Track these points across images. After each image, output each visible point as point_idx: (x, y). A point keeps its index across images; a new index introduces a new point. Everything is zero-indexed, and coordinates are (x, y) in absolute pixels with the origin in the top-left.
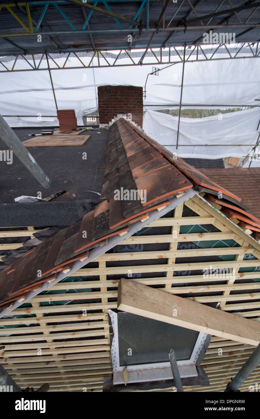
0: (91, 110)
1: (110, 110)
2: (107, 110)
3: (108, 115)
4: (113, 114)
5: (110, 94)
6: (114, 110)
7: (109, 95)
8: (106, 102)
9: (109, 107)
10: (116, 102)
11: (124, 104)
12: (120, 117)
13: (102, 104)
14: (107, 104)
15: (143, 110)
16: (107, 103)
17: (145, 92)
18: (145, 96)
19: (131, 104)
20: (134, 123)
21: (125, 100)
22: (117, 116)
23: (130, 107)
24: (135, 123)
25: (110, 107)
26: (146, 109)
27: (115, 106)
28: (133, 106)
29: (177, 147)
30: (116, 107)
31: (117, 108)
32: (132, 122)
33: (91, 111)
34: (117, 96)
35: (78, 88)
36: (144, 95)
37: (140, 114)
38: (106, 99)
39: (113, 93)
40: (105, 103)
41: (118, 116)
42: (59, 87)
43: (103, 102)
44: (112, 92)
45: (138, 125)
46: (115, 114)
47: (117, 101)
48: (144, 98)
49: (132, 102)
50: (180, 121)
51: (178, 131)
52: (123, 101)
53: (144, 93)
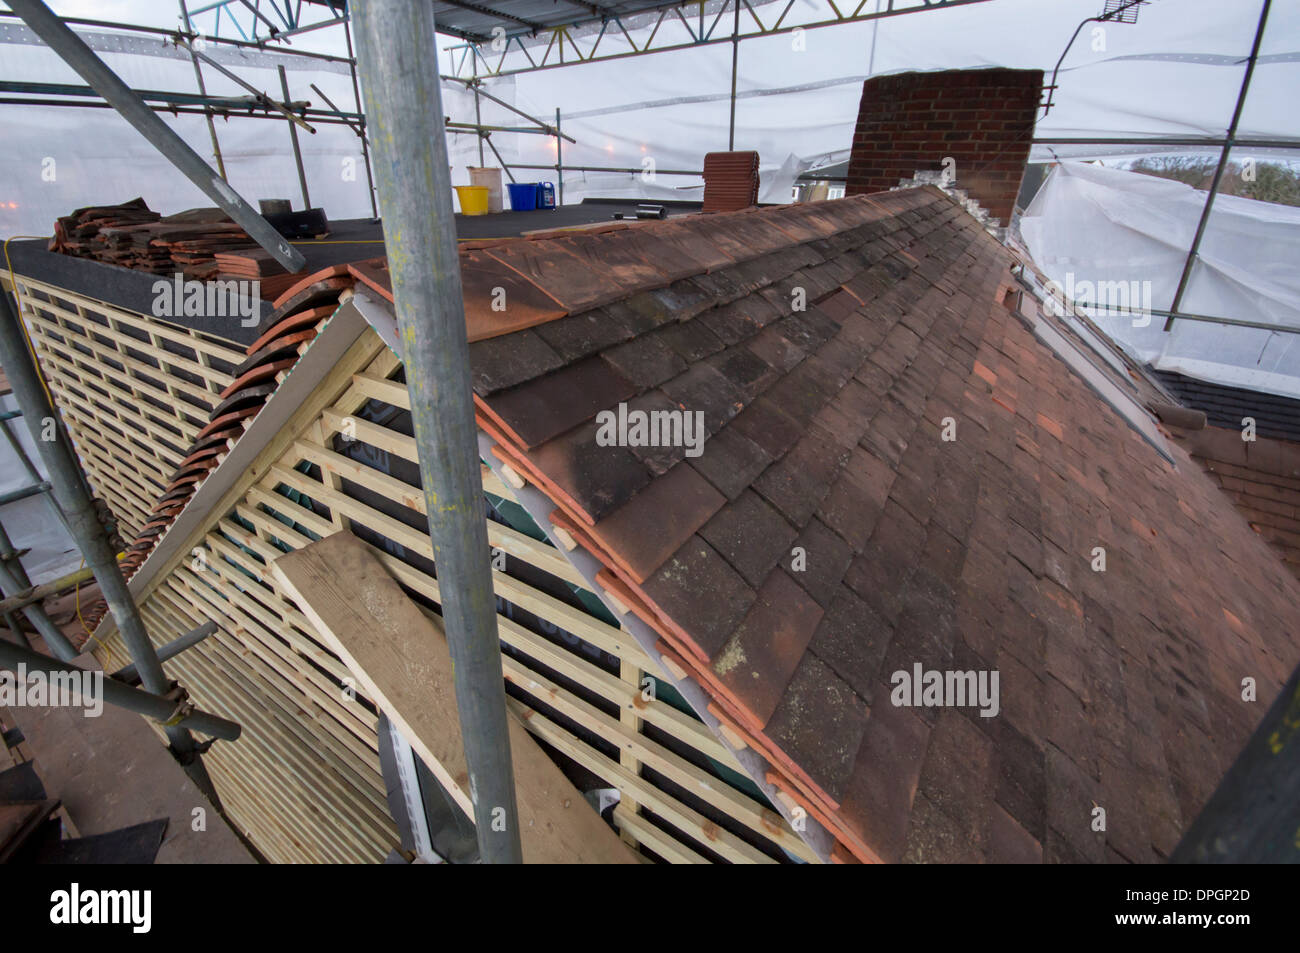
0: (834, 158)
1: (891, 156)
2: (882, 155)
3: (879, 173)
4: (898, 170)
5: (903, 103)
6: (906, 156)
7: (900, 106)
8: (883, 129)
9: (889, 147)
10: (922, 128)
11: (949, 137)
12: (923, 181)
13: (868, 137)
14: (885, 137)
15: (1025, 157)
16: (886, 132)
17: (1052, 87)
18: (1048, 105)
19: (978, 136)
20: (976, 205)
21: (955, 122)
22: (912, 177)
23: (971, 147)
24: (981, 206)
25: (894, 146)
26: (1056, 157)
27: (915, 142)
28: (984, 141)
29: (1170, 320)
30: (916, 147)
31: (920, 151)
32: (969, 202)
33: (835, 162)
34: (928, 106)
35: (809, 89)
36: (1044, 101)
37: (1009, 172)
38: (886, 120)
39: (915, 97)
40: (879, 132)
41: (915, 178)
42: (753, 88)
43: (871, 128)
44: (911, 95)
45: (990, 216)
46: (905, 169)
47: (925, 127)
48: (1041, 111)
49: (985, 126)
50: (1214, 207)
51: (1193, 252)
52: (949, 126)
53: (1046, 93)
